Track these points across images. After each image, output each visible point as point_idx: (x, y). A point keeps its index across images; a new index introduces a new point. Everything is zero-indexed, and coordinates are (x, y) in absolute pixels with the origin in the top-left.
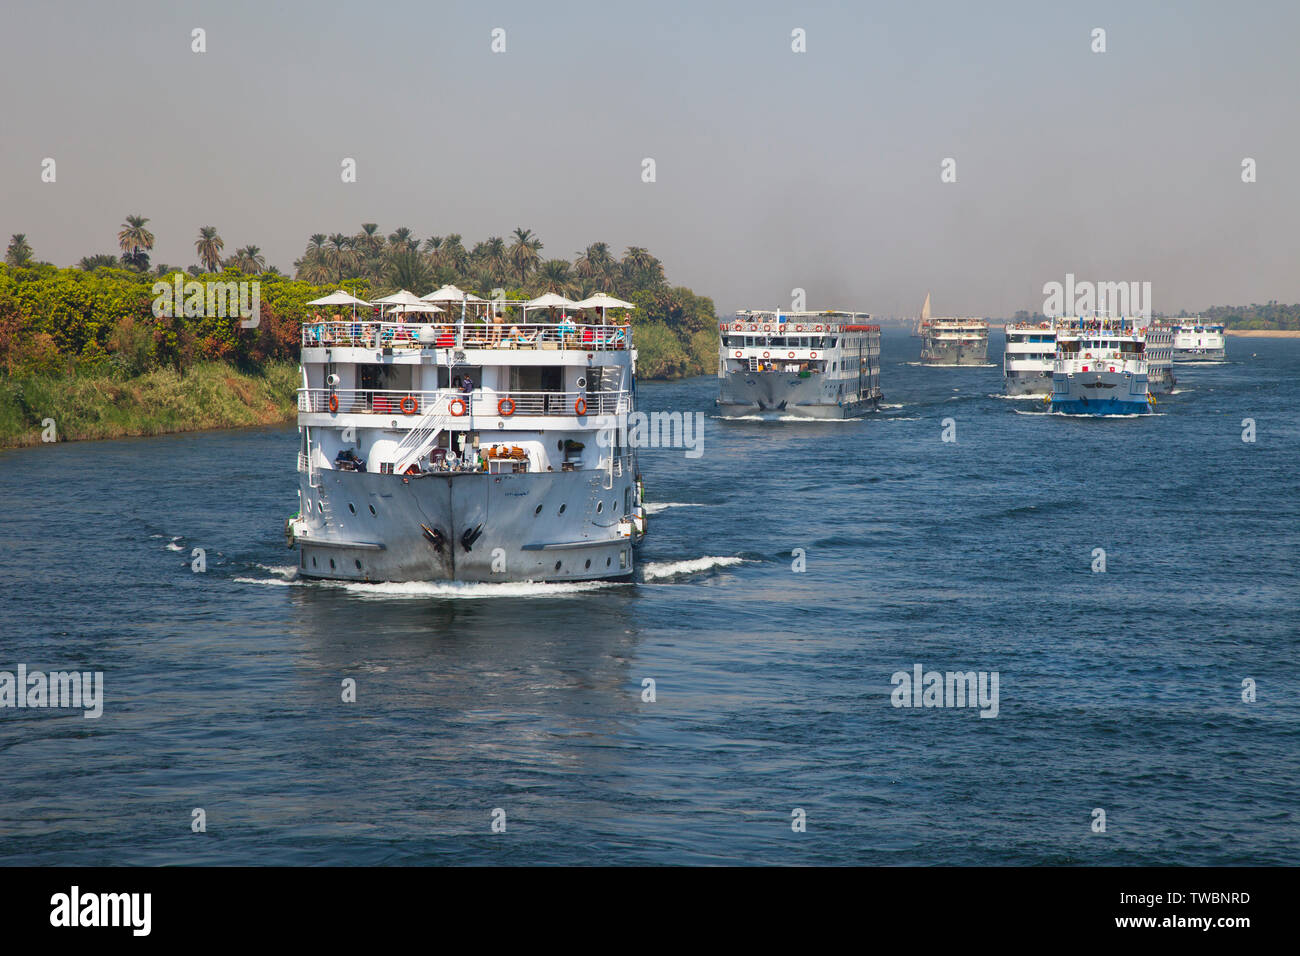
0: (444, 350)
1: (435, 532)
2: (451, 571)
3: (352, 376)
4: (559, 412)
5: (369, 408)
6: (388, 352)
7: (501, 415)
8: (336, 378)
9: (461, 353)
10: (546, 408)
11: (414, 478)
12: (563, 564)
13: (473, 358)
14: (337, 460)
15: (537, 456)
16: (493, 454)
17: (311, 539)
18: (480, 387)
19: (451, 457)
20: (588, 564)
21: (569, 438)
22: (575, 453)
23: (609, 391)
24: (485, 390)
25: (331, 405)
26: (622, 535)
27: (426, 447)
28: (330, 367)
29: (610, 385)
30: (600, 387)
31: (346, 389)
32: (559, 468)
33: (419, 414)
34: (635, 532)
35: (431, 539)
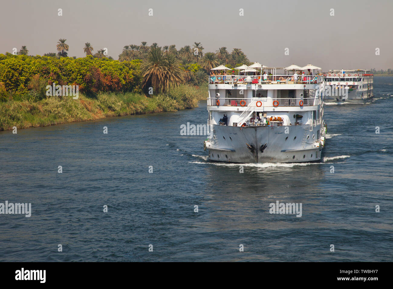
0: (255, 85)
1: (251, 146)
2: (257, 159)
3: (224, 93)
4: (294, 105)
5: (230, 104)
6: (236, 85)
7: (274, 106)
8: (219, 94)
9: (260, 85)
10: (289, 104)
11: (244, 128)
12: (296, 157)
13: (265, 87)
14: (220, 121)
15: (286, 120)
16: (271, 120)
17: (211, 148)
18: (267, 97)
19: (256, 120)
20: (304, 156)
21: (297, 114)
22: (299, 119)
23: (311, 98)
24: (268, 98)
25: (217, 104)
26: (316, 146)
27: (248, 117)
28: (217, 91)
29: (312, 95)
30: (308, 96)
31: (223, 98)
32: (294, 124)
33: (247, 106)
34: (321, 145)
35: (250, 148)
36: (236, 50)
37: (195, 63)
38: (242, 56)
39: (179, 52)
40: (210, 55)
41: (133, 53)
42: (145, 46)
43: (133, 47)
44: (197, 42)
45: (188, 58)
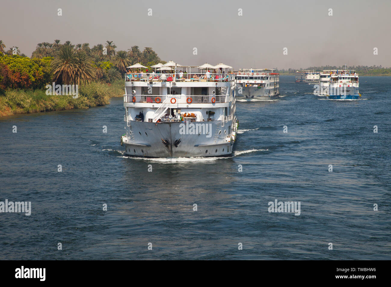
0: (169, 82)
1: (166, 141)
2: (171, 154)
3: (140, 91)
4: (206, 102)
5: (145, 101)
6: (151, 83)
7: (188, 103)
8: (135, 91)
9: (174, 83)
10: (202, 101)
11: (159, 123)
12: (208, 151)
13: (178, 85)
14: (136, 117)
15: (200, 117)
16: (185, 116)
17: (128, 143)
18: (181, 94)
19: (170, 117)
20: (216, 151)
21: (210, 110)
22: (212, 115)
23: (223, 95)
24: (182, 95)
25: (134, 100)
26: (228, 141)
27: (163, 114)
28: (134, 88)
29: (223, 93)
30: (220, 94)
31: (139, 95)
32: (206, 120)
33: (162, 103)
34: (232, 140)
35: (164, 143)
36: (147, 49)
37: (108, 61)
38: (153, 55)
39: (92, 50)
40: (122, 53)
41: (46, 50)
42: (58, 44)
43: (45, 45)
44: (110, 41)
45: (101, 56)
